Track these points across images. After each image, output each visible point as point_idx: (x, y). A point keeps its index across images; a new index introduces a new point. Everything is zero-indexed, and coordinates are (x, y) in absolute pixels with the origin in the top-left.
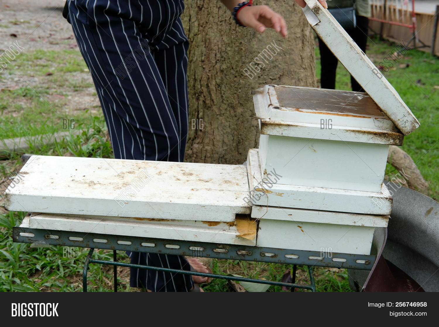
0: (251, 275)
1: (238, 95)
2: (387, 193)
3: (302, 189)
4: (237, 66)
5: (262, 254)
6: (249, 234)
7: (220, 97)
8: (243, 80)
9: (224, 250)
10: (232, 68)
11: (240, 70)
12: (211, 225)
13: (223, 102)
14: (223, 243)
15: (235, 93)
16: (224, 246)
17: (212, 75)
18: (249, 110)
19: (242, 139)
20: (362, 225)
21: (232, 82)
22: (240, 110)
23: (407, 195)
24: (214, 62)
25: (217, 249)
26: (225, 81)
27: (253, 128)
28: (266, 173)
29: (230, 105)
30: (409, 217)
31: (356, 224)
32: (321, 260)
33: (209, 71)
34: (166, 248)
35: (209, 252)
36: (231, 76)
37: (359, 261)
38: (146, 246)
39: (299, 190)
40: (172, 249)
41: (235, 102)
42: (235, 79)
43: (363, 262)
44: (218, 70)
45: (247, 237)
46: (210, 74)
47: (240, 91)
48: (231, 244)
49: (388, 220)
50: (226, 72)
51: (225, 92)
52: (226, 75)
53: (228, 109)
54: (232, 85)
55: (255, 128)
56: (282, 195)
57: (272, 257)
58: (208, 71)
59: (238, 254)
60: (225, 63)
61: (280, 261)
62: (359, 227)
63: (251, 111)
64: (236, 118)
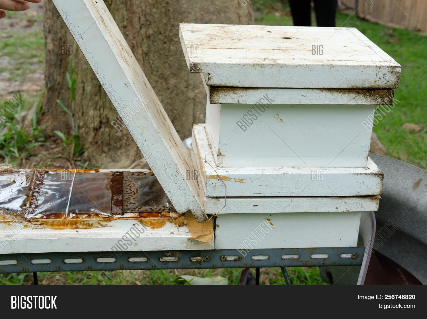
0: (204, 273)
1: (169, 64)
2: (374, 168)
3: (269, 171)
4: (165, 30)
5: (223, 259)
6: (204, 235)
7: (149, 67)
8: (174, 46)
9: (174, 258)
10: (160, 33)
11: (169, 35)
12: (154, 228)
13: (152, 73)
14: (171, 249)
15: (166, 62)
16: (173, 253)
17: (137, 43)
18: (183, 81)
19: (179, 115)
20: (346, 210)
21: (161, 50)
22: (173, 81)
23: (388, 165)
24: (138, 27)
25: (164, 258)
26: (153, 49)
27: (189, 101)
28: (221, 154)
29: (161, 76)
30: (393, 192)
31: (339, 210)
32: (298, 259)
33: (134, 38)
34: (97, 262)
35: (154, 262)
36: (159, 42)
37: (344, 256)
38: (70, 263)
39: (265, 173)
40: (106, 263)
41: (167, 72)
42: (165, 45)
43: (349, 256)
44: (144, 36)
45: (202, 240)
46: (134, 42)
47: (171, 59)
48: (182, 249)
49: (379, 202)
50: (154, 38)
51: (154, 61)
52: (153, 41)
53: (160, 81)
54: (162, 52)
55: (192, 100)
56: (244, 181)
57: (235, 260)
58: (132, 38)
59: (191, 261)
60: (152, 27)
61: (245, 265)
62: (343, 213)
63: (186, 81)
64: (169, 91)
